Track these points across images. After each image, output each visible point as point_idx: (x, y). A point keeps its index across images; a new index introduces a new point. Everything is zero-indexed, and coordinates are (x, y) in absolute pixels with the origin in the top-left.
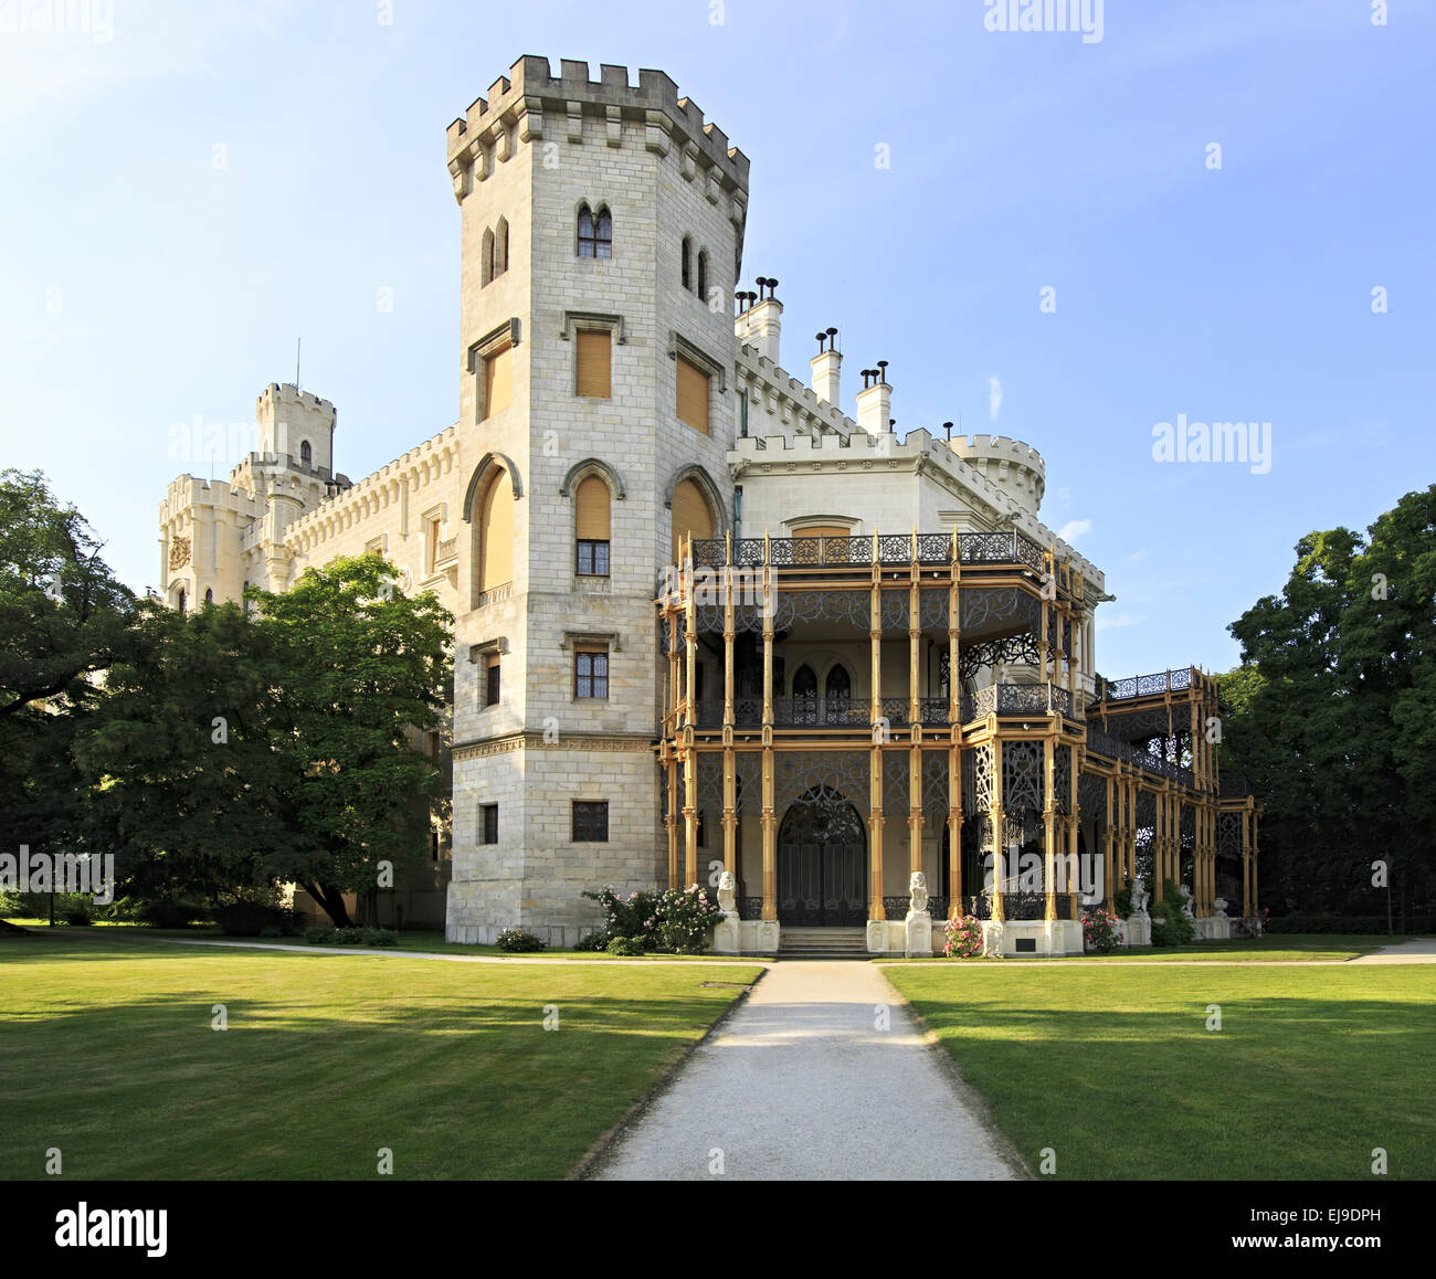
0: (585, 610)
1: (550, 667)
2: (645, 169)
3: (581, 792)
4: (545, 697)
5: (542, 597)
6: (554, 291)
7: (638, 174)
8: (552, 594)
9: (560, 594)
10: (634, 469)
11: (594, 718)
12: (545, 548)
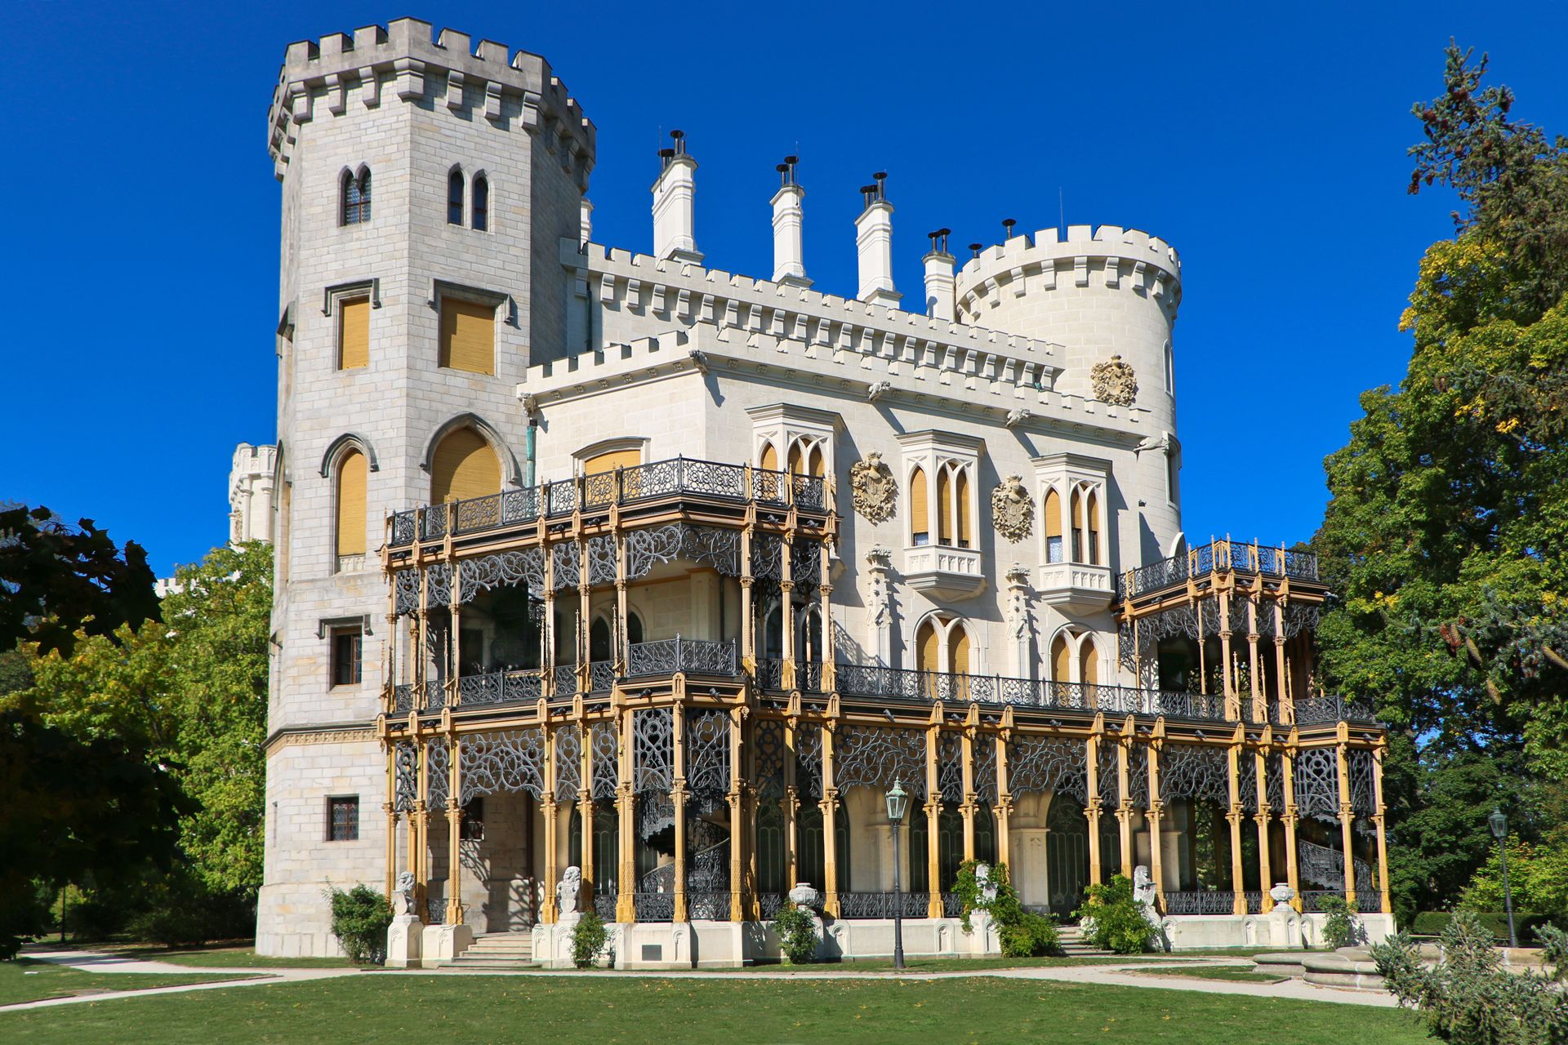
0: (340, 593)
1: (309, 658)
2: (401, 118)
3: (332, 788)
4: (304, 689)
5: (304, 586)
6: (319, 268)
7: (394, 126)
8: (312, 581)
9: (319, 580)
10: (386, 436)
11: (347, 706)
12: (307, 533)
